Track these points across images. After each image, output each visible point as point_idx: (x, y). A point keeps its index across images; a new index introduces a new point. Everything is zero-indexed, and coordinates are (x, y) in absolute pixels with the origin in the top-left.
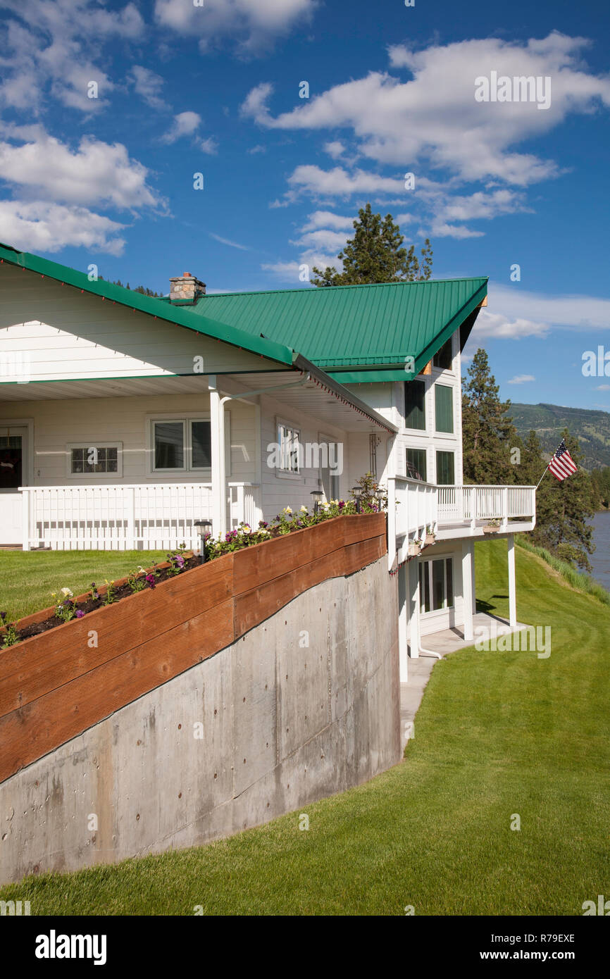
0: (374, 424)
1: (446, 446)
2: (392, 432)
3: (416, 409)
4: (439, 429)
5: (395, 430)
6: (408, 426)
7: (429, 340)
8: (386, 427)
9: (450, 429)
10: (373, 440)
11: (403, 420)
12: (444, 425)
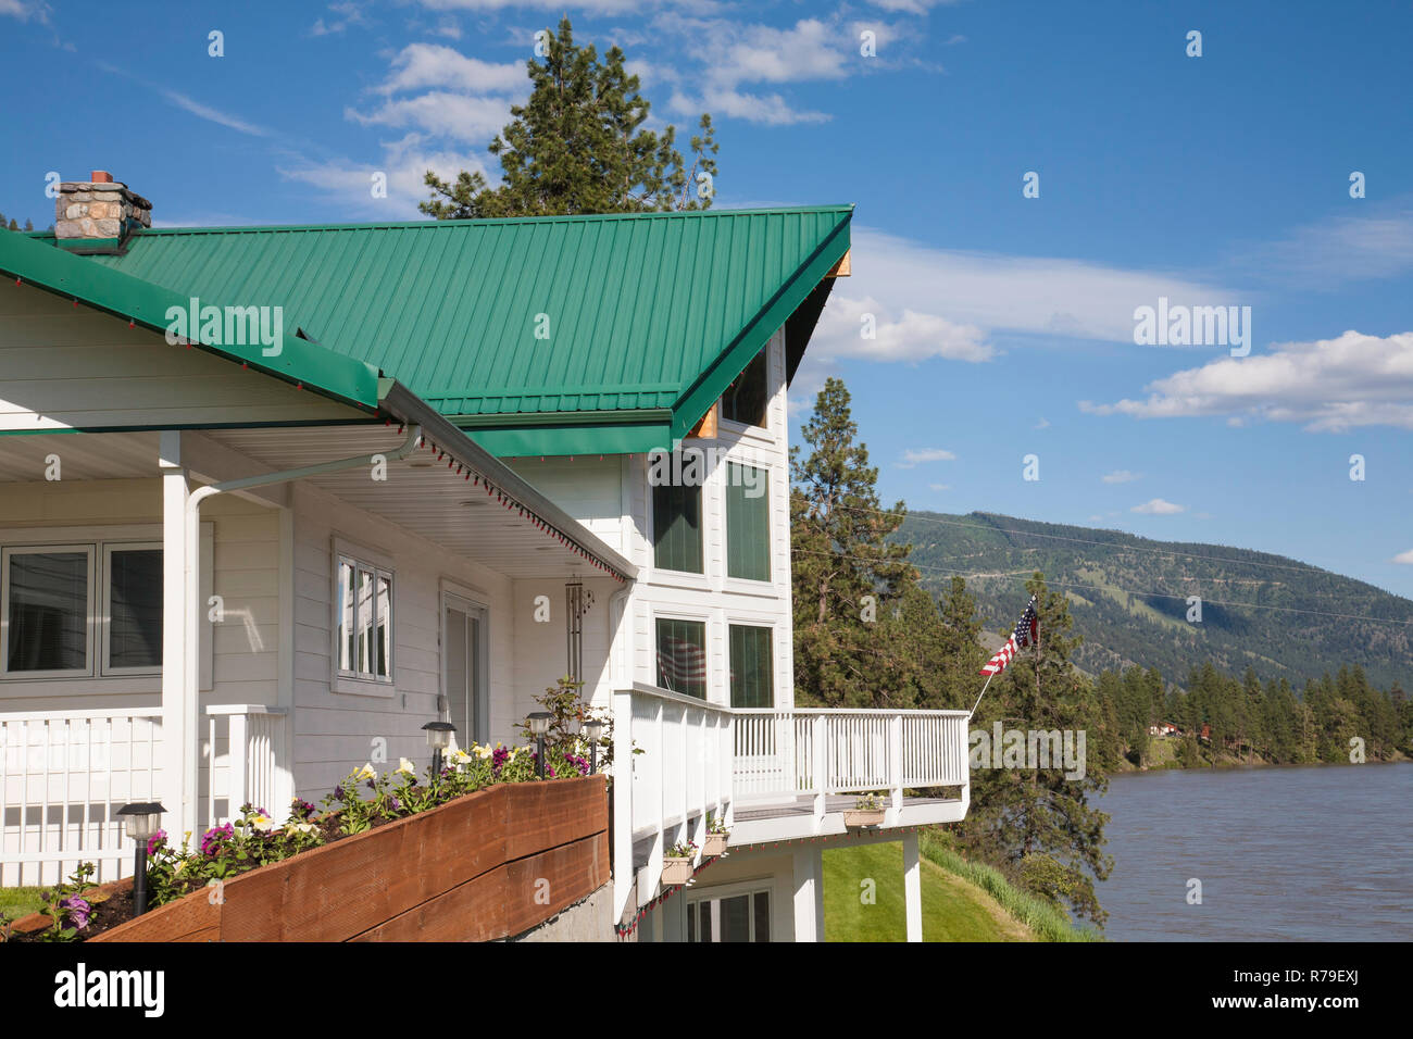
0: (578, 556)
1: (753, 613)
2: (622, 578)
3: (681, 522)
4: (734, 572)
5: (631, 573)
6: (662, 562)
7: (711, 354)
8: (608, 567)
9: (763, 574)
10: (575, 599)
11: (648, 549)
12: (748, 561)
